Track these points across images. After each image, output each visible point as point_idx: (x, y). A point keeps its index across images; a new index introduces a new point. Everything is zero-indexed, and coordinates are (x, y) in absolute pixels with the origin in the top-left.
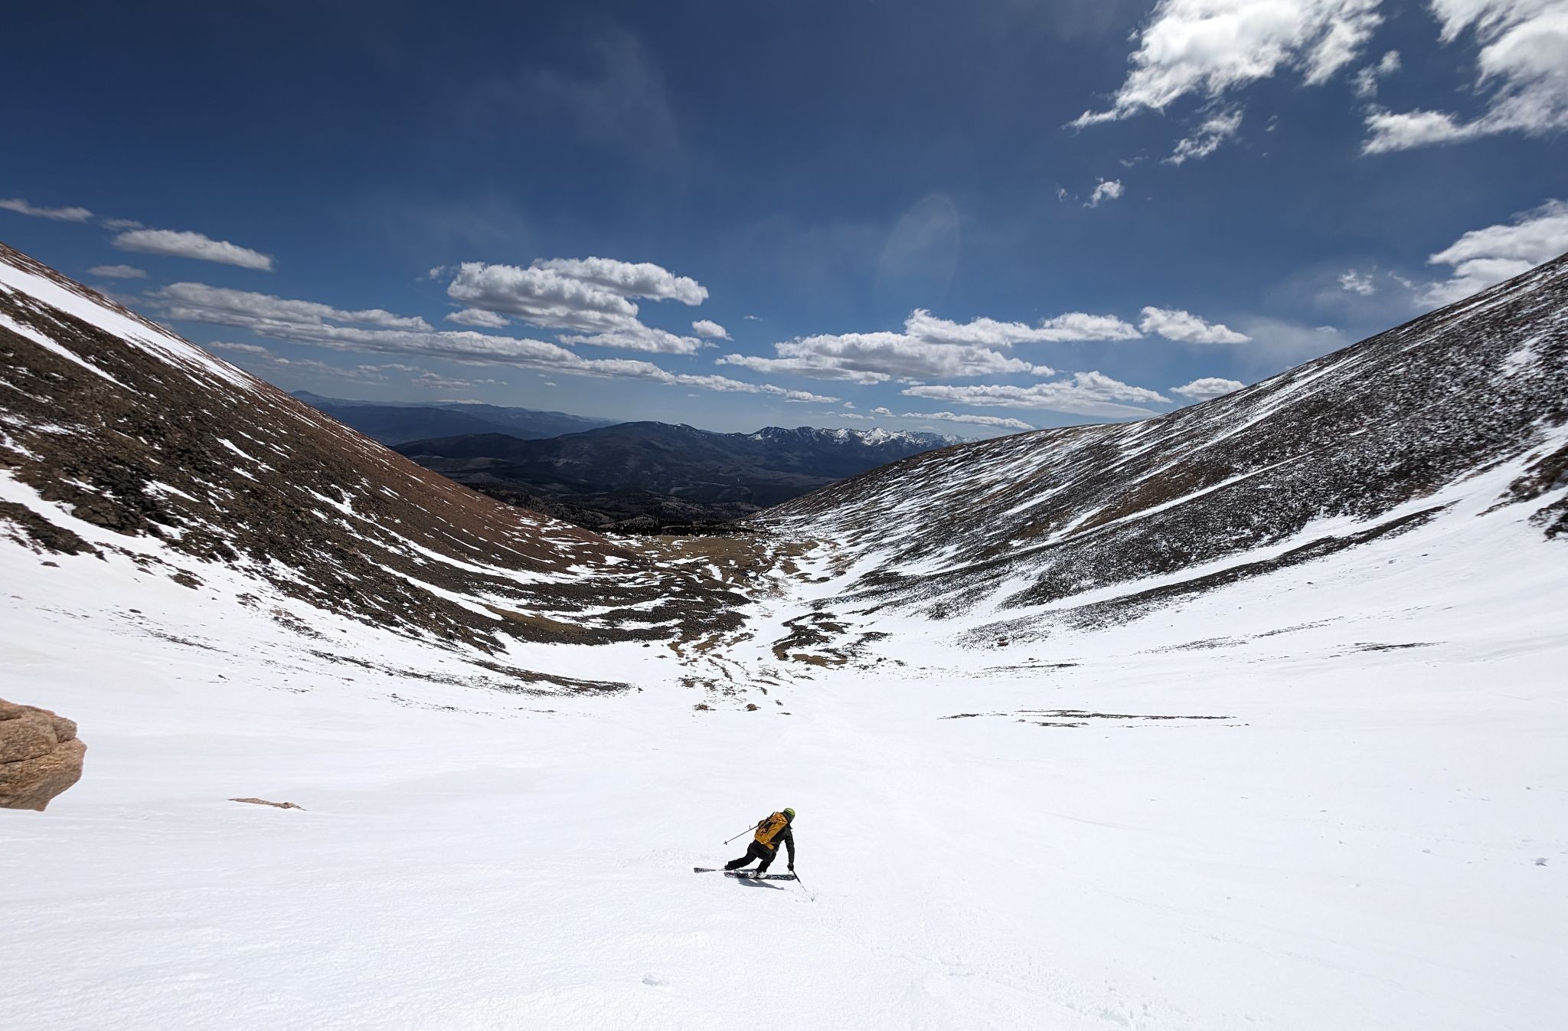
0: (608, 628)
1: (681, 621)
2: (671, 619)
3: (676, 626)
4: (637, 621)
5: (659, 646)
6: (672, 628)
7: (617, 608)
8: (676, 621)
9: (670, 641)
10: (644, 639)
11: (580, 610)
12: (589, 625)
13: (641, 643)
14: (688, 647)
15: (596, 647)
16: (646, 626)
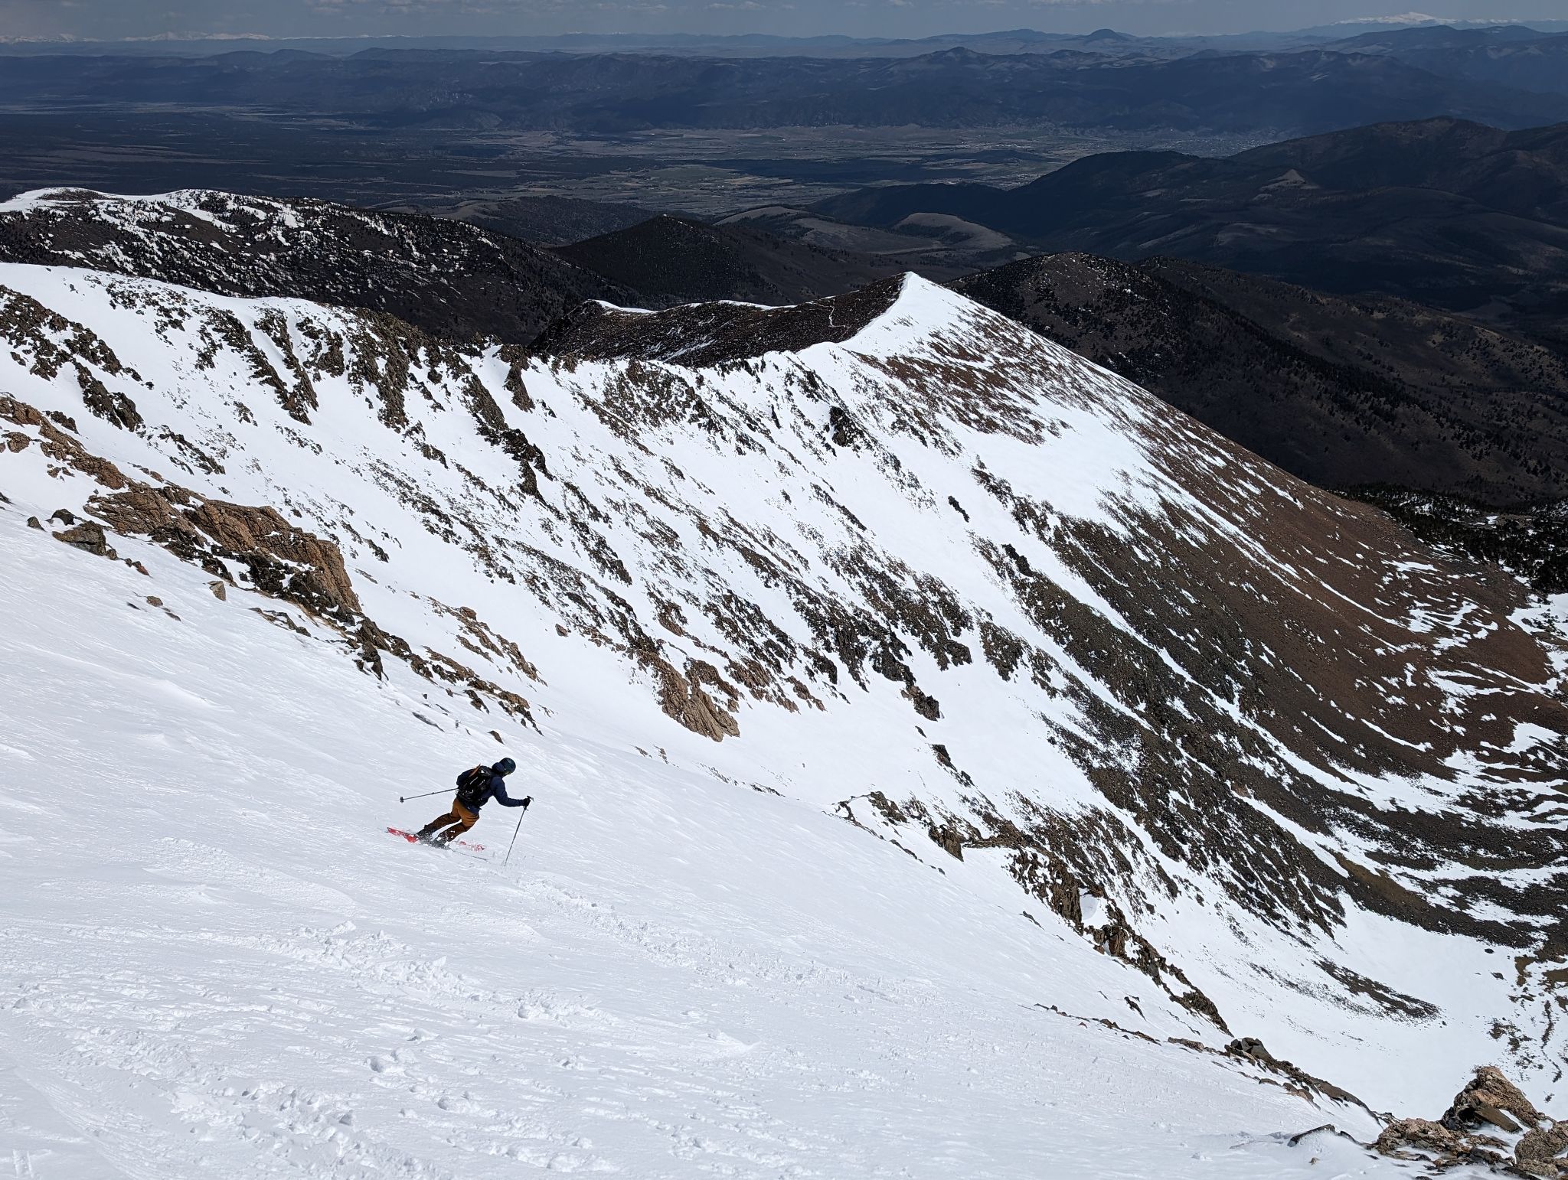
0: (1455, 909)
1: (1556, 921)
2: (1543, 913)
3: (1543, 928)
4: (1498, 903)
5: (1505, 956)
6: (1536, 929)
7: (1481, 873)
8: (1548, 920)
9: (1521, 952)
10: (1491, 940)
11: (1433, 868)
12: (1434, 900)
13: (1485, 945)
14: (1537, 971)
15: (1433, 934)
16: (1503, 915)
